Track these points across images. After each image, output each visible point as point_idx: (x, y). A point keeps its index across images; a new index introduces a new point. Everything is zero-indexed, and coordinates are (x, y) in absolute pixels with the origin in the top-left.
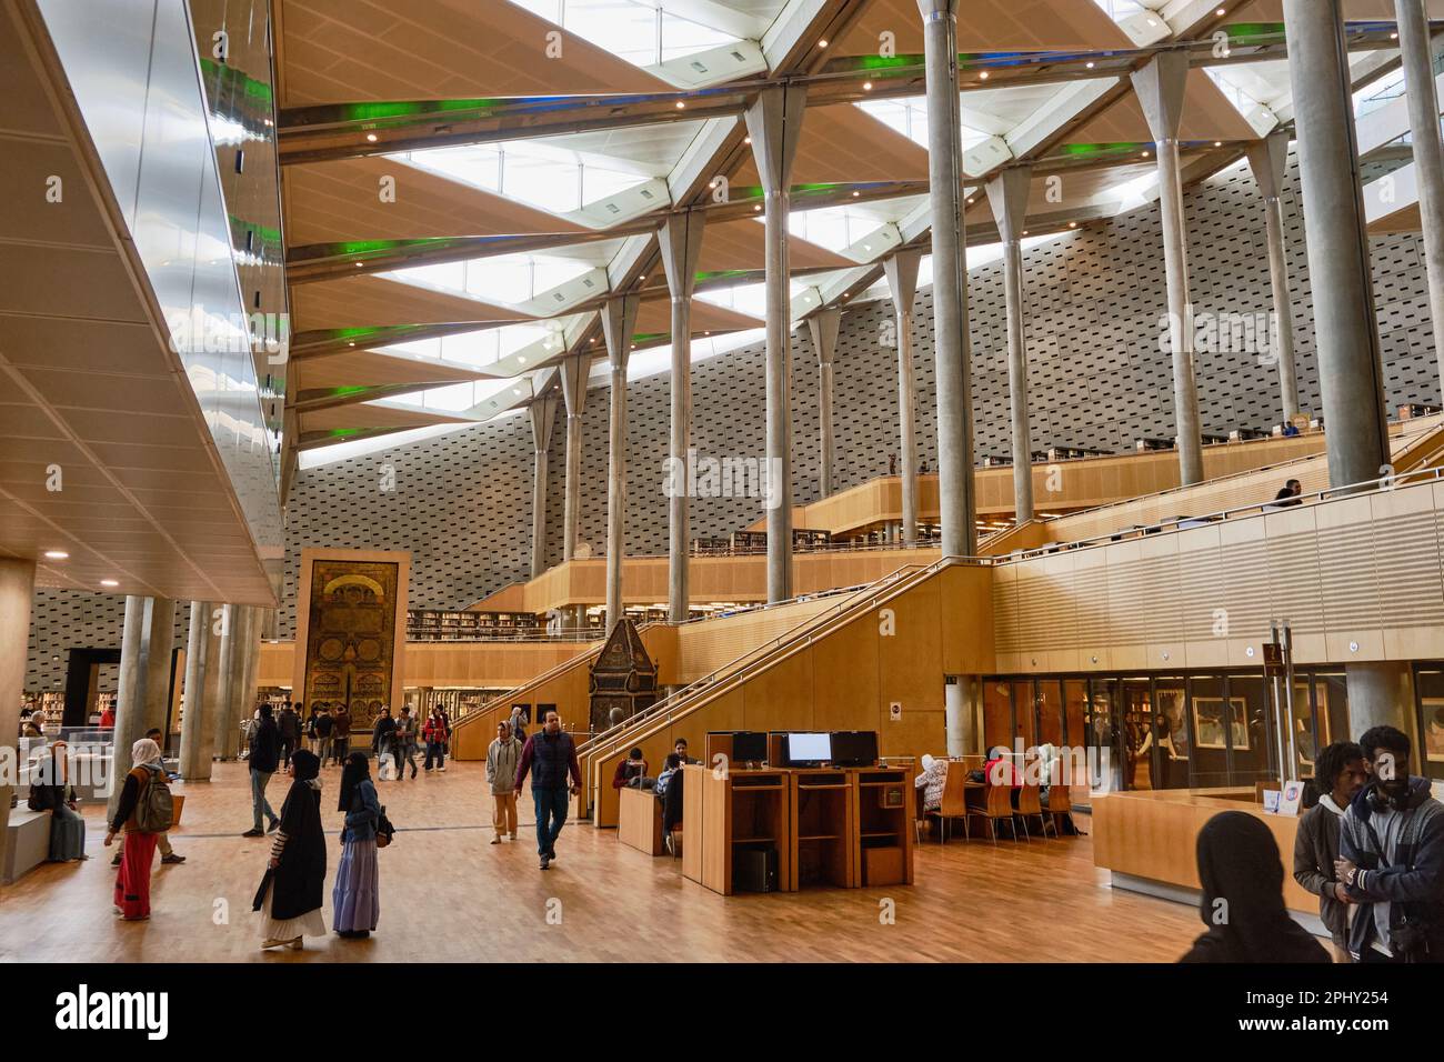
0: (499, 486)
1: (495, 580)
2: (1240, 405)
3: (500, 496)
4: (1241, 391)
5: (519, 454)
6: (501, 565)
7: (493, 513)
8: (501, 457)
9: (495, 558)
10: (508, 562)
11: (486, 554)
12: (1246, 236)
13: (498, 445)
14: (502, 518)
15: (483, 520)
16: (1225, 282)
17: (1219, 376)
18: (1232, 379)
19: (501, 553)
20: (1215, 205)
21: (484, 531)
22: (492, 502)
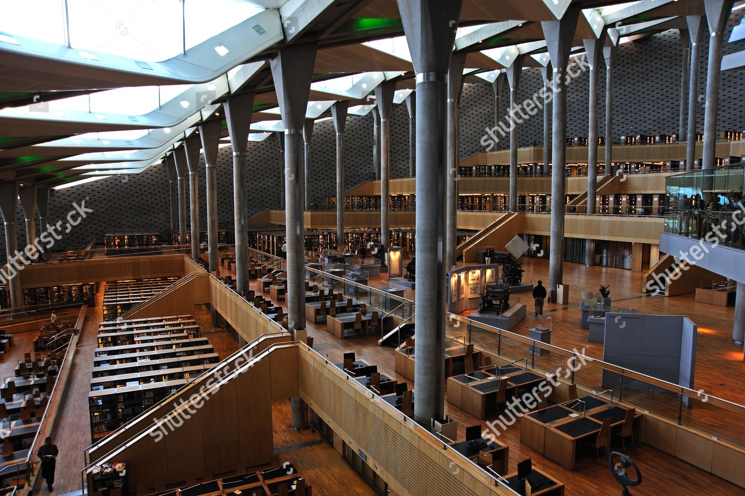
0: (358, 140)
1: (358, 178)
2: (654, 123)
3: (359, 144)
4: (656, 118)
5: (367, 127)
6: (360, 172)
7: (356, 151)
8: (359, 128)
9: (357, 169)
10: (363, 171)
11: (354, 168)
12: (666, 59)
13: (358, 123)
14: (360, 153)
15: (352, 154)
16: (655, 76)
17: (648, 112)
18: (653, 114)
19: (360, 167)
20: (656, 45)
21: (353, 159)
22: (356, 147)
